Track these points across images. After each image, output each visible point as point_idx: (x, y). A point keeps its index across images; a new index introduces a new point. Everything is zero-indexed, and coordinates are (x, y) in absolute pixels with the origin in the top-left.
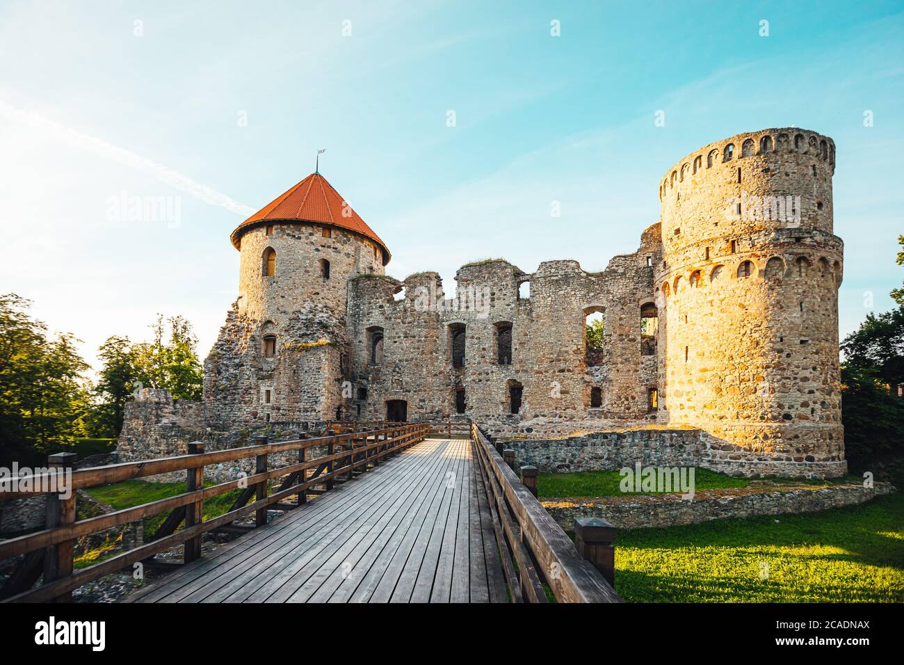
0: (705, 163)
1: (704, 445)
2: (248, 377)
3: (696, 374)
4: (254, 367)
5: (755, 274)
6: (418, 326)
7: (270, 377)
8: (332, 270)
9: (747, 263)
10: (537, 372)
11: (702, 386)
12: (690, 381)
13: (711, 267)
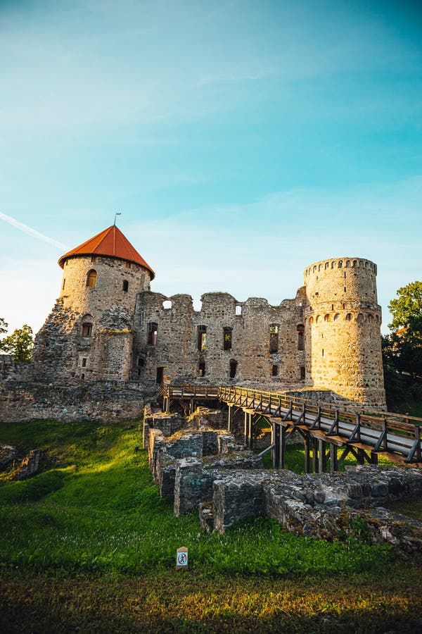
0: (330, 266)
1: (333, 398)
2: (70, 349)
3: (328, 363)
4: (75, 343)
5: (353, 319)
6: (180, 325)
7: (86, 350)
8: (129, 287)
9: (349, 314)
10: (247, 356)
11: (332, 369)
12: (325, 366)
13: (334, 314)
